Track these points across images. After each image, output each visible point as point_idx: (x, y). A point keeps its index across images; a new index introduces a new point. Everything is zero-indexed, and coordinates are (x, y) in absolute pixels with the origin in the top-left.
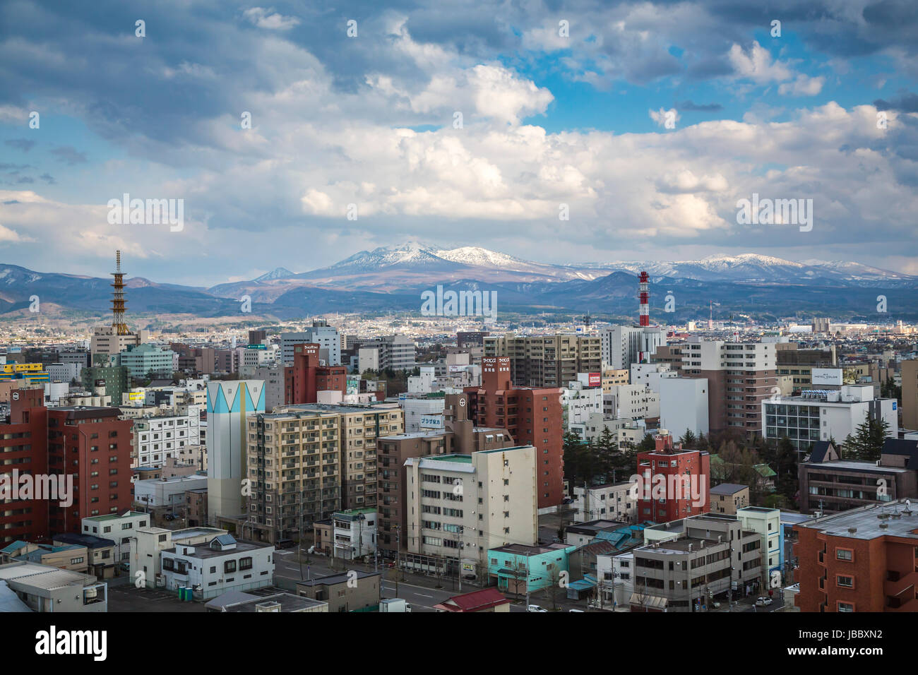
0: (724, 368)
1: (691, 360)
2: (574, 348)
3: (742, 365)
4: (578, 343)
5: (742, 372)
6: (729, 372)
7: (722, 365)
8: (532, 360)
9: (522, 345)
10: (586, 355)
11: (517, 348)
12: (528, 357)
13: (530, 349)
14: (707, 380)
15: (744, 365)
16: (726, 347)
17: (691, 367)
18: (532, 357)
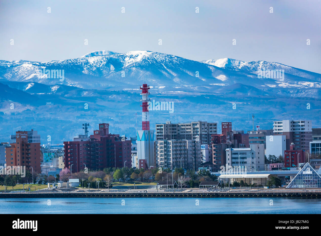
0: (292, 131)
1: (277, 128)
2: (207, 128)
3: (299, 129)
4: (208, 125)
5: (300, 132)
6: (294, 133)
7: (291, 130)
8: (181, 135)
9: (175, 127)
10: (211, 132)
11: (173, 129)
12: (179, 133)
13: (180, 129)
14: (286, 136)
15: (301, 129)
16: (293, 122)
17: (277, 131)
18: (181, 134)
